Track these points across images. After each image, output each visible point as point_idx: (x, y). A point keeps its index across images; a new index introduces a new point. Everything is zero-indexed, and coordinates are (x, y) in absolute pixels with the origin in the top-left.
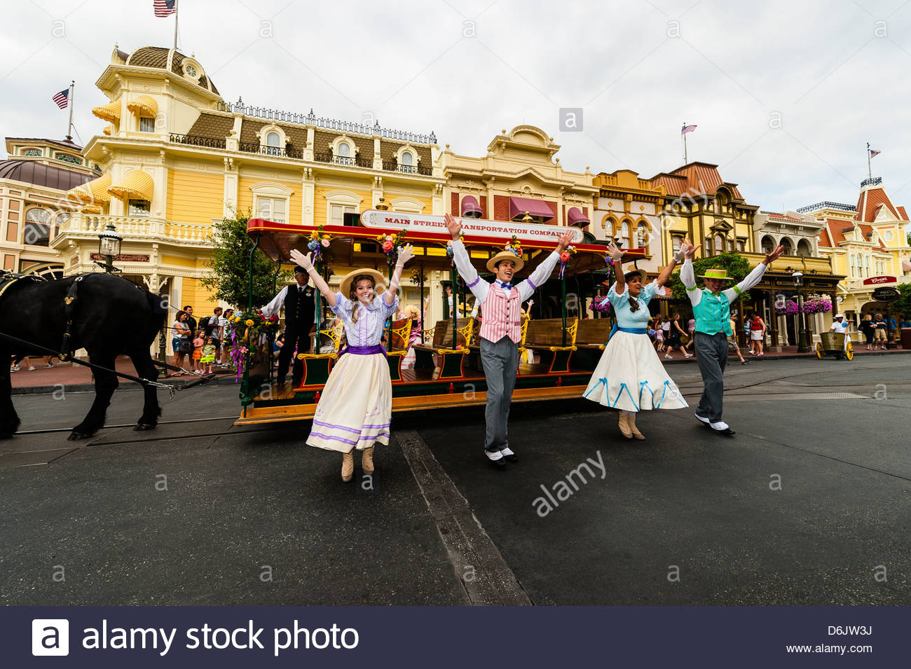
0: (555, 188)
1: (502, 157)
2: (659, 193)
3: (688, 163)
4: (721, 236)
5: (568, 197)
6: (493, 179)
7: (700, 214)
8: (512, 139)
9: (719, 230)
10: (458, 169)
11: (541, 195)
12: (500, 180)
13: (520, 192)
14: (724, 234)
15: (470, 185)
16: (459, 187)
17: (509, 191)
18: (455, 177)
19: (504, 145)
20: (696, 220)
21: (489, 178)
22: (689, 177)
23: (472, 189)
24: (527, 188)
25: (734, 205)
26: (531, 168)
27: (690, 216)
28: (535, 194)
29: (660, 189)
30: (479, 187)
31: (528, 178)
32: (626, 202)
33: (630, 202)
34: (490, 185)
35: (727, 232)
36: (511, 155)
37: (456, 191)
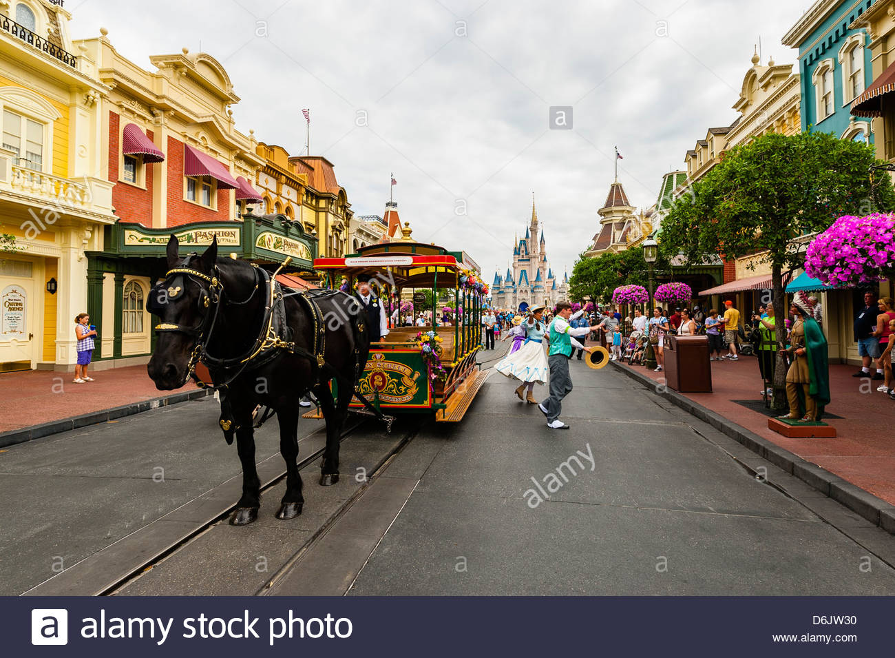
0: (230, 148)
1: (176, 83)
2: (304, 182)
3: (310, 155)
4: (336, 234)
5: (238, 164)
6: (172, 113)
7: (326, 211)
8: (196, 66)
9: (337, 230)
10: (129, 80)
11: (216, 152)
12: (180, 119)
13: (196, 142)
14: (338, 233)
15: (137, 108)
16: (121, 106)
17: (185, 136)
18: (121, 90)
19: (185, 70)
20: (322, 215)
21: (165, 109)
22: (316, 170)
23: (139, 116)
24: (203, 138)
25: (345, 207)
26: (214, 116)
27: (317, 210)
28: (211, 150)
29: (303, 177)
30: (148, 117)
31: (208, 127)
32: (279, 183)
33: (282, 184)
34: (163, 118)
35: (340, 232)
36: (187, 85)
37: (117, 111)
